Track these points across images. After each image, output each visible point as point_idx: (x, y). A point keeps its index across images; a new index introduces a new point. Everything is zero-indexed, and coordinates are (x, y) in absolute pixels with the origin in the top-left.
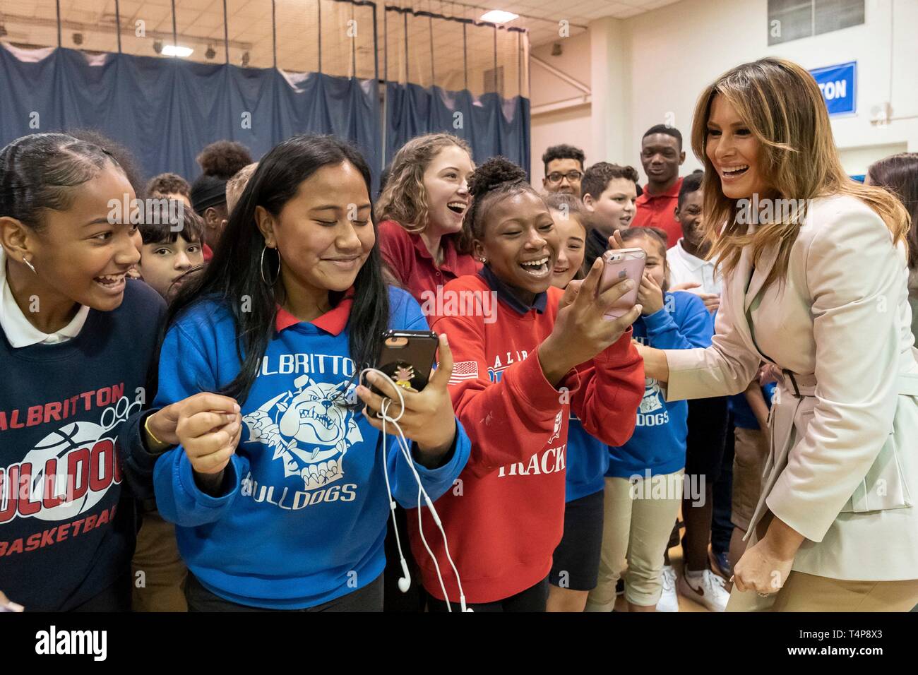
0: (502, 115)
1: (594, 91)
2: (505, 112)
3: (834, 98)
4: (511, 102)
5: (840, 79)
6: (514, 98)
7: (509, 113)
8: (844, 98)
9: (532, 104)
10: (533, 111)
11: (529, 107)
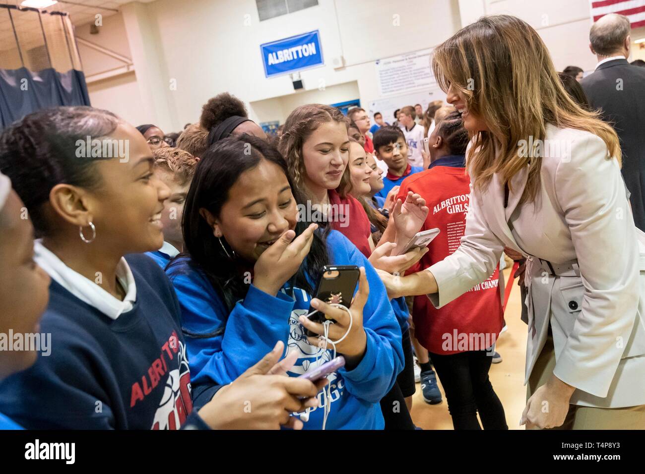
0: (62, 87)
1: (135, 61)
2: (63, 84)
3: (309, 55)
4: (67, 75)
5: (310, 42)
6: (69, 72)
7: (67, 85)
8: (315, 55)
9: (86, 74)
10: (88, 80)
11: (84, 78)
